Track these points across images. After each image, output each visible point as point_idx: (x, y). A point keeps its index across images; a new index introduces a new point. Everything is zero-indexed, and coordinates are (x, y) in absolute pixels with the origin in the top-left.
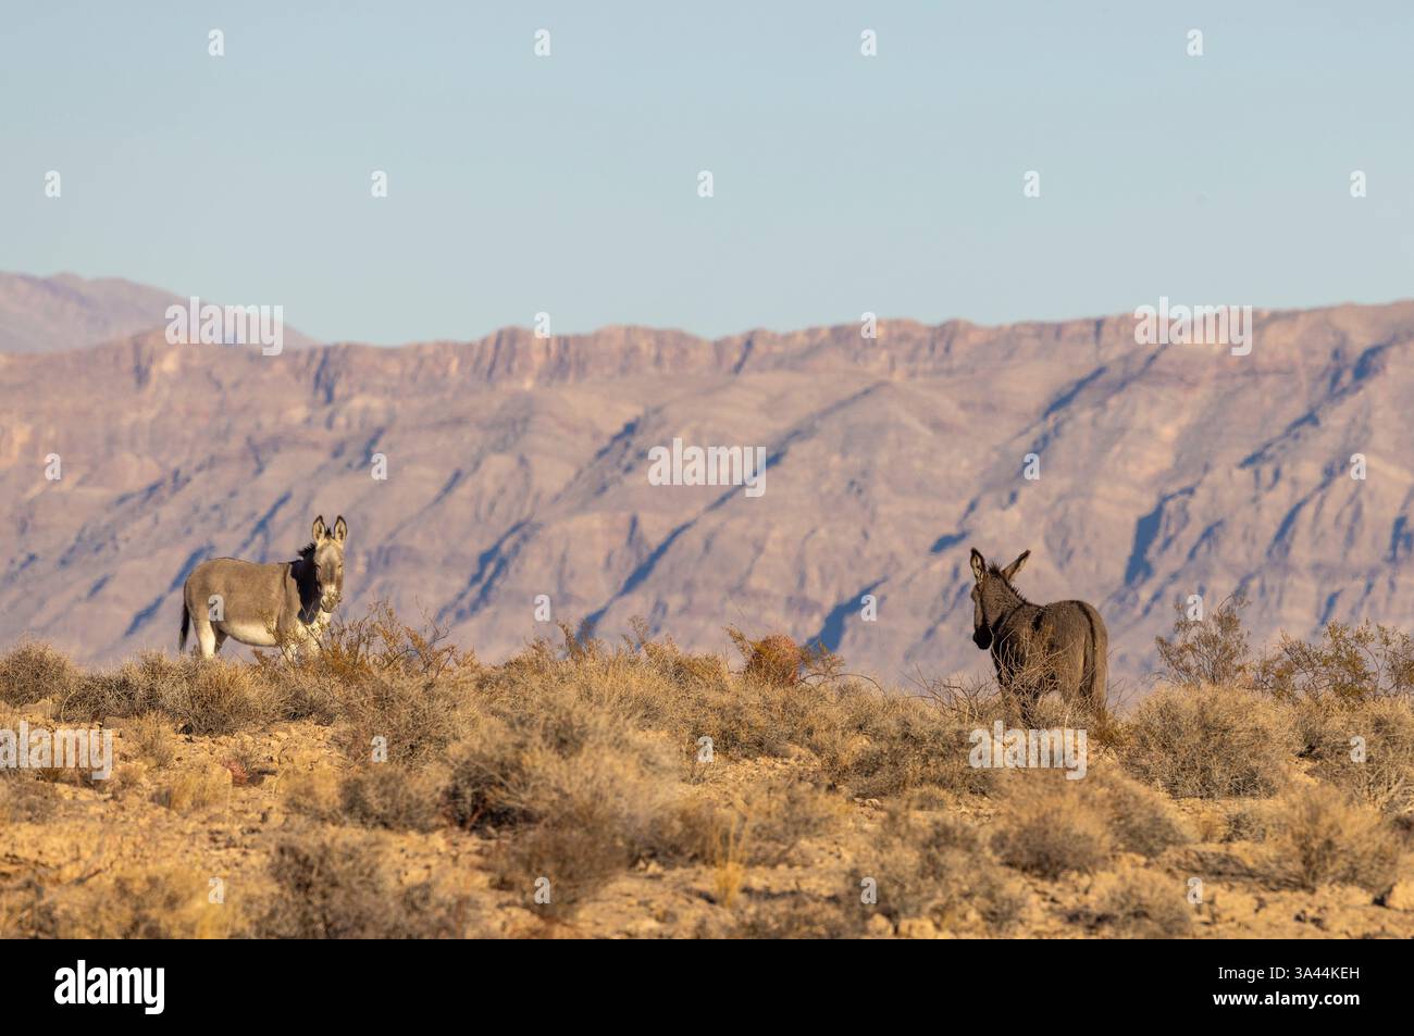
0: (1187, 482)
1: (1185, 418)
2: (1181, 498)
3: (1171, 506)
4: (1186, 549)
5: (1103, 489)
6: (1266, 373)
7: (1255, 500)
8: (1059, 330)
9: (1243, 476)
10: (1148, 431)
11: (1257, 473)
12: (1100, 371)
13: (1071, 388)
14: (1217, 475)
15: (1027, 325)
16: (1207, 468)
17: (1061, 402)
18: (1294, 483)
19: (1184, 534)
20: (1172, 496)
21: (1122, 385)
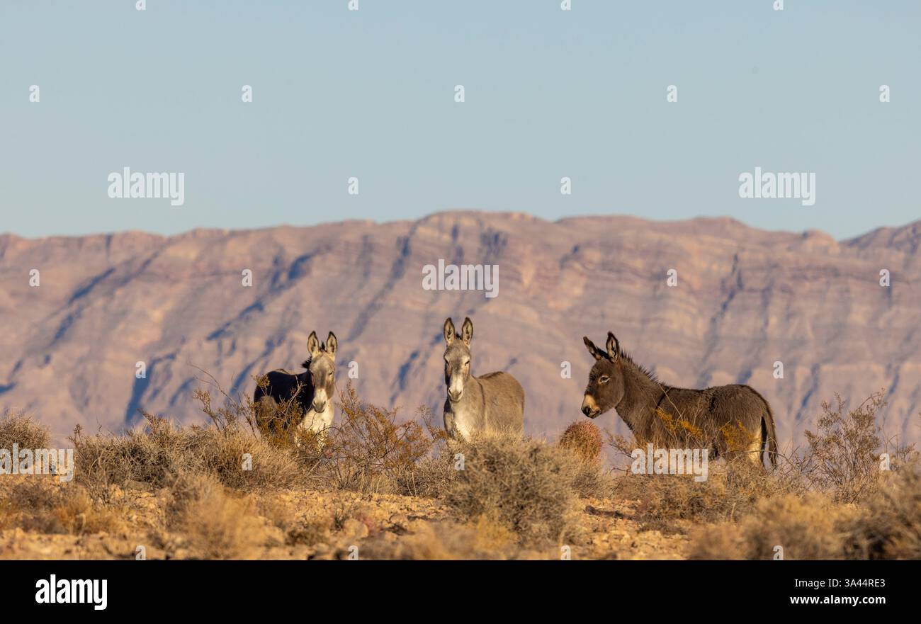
0: (169, 351)
1: (169, 305)
2: (166, 362)
3: (158, 367)
4: (168, 398)
5: (110, 354)
6: (227, 274)
7: (218, 363)
8: (80, 241)
9: (210, 346)
10: (143, 315)
11: (220, 346)
12: (110, 271)
13: (88, 283)
14: (191, 346)
15: (59, 238)
16: (183, 341)
17: (81, 293)
18: (246, 352)
19: (167, 388)
20: (159, 360)
21: (125, 281)
